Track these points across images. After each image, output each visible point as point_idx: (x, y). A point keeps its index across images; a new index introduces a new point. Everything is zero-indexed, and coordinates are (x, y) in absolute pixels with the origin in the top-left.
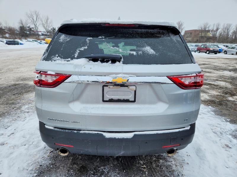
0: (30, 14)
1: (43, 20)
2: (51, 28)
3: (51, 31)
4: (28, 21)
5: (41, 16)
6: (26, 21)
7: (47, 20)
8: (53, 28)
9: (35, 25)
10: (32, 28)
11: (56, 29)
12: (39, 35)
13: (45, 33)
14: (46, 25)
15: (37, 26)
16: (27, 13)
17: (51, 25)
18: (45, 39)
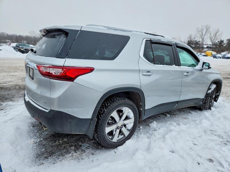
0: (201, 28)
1: (212, 33)
2: (218, 41)
3: (217, 44)
4: (197, 35)
5: (211, 30)
6: (195, 35)
7: (217, 33)
8: (221, 40)
9: (203, 38)
10: (199, 41)
11: (224, 41)
12: (203, 48)
13: (210, 46)
14: (214, 38)
15: (204, 39)
16: (198, 28)
17: (220, 38)
18: (206, 52)
